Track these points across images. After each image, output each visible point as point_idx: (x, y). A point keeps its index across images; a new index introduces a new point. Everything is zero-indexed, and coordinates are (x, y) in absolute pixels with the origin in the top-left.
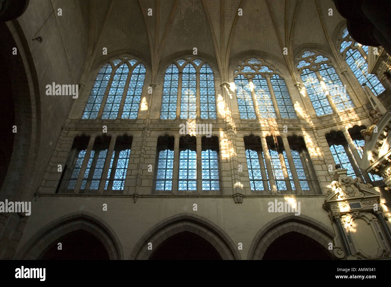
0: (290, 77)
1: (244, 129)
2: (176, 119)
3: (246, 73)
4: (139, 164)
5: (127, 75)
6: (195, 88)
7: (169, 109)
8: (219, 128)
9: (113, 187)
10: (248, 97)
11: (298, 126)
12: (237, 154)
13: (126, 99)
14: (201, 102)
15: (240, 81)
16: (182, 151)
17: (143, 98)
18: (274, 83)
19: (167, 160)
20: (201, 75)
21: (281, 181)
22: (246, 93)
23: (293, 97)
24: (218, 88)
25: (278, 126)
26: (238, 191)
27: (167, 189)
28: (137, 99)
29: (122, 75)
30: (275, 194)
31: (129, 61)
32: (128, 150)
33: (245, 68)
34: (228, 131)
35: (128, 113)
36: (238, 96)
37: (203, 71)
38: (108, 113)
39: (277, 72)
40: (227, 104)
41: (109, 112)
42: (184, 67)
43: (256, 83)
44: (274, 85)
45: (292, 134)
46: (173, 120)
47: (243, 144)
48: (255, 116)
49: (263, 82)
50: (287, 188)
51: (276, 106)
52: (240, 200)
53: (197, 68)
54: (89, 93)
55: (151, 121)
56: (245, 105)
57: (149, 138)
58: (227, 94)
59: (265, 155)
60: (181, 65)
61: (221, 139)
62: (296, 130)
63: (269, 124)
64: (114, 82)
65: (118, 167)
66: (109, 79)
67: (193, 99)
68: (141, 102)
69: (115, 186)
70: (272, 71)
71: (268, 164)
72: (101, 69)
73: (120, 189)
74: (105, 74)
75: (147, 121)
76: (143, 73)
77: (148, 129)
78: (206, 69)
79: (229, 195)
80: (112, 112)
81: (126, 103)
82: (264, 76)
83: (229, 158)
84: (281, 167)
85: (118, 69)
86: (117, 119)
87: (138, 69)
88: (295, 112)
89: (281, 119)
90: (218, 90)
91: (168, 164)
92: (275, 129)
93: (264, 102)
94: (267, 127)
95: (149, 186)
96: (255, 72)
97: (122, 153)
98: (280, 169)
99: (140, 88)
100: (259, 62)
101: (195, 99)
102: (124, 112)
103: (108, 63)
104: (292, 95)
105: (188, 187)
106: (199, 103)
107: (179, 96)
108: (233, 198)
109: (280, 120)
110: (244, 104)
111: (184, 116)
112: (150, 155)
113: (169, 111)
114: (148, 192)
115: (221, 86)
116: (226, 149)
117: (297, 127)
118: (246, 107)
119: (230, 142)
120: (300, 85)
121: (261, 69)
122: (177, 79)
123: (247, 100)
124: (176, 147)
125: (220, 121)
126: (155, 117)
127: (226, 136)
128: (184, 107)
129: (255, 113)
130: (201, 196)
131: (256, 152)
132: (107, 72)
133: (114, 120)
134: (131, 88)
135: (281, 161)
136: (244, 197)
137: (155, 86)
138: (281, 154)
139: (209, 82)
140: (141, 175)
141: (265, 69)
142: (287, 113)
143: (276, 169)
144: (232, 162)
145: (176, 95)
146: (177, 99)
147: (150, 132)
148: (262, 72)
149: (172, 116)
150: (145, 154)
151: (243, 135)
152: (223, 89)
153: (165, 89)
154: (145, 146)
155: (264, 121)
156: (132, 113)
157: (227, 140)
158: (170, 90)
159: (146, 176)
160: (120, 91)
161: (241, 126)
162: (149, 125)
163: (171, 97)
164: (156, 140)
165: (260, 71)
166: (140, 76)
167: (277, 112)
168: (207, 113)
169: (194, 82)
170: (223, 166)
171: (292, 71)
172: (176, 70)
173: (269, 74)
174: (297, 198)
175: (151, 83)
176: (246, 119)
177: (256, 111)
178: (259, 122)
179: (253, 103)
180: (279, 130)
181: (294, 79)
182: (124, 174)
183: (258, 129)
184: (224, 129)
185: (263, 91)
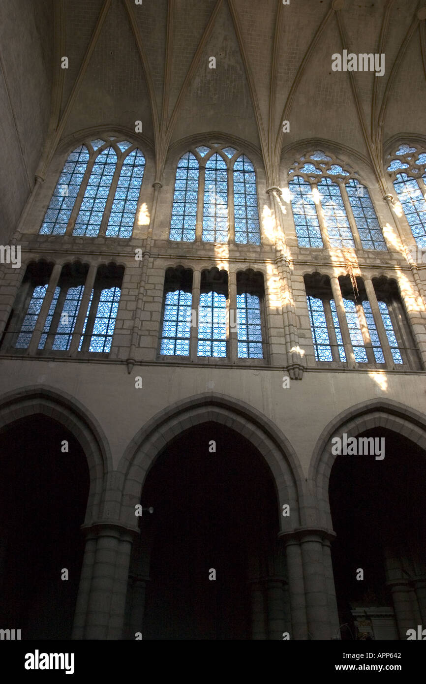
0: (377, 185)
1: (305, 263)
2: (196, 241)
3: (307, 174)
4: (136, 310)
5: (115, 166)
6: (226, 193)
7: (183, 225)
8: (265, 259)
9: (91, 348)
10: (311, 212)
11: (390, 262)
12: (294, 301)
13: (113, 206)
14: (236, 217)
15: (297, 186)
16: (202, 293)
17: (141, 205)
19: (178, 307)
20: (236, 174)
21: (359, 348)
22: (309, 207)
23: (381, 217)
24: (262, 195)
25: (357, 261)
26: (295, 360)
27: (178, 353)
28: (131, 206)
29: (106, 166)
30: (354, 368)
31: (118, 145)
32: (115, 289)
33: (306, 166)
34: (279, 264)
35: (117, 229)
36: (294, 210)
37: (238, 167)
38: (84, 227)
39: (357, 176)
40: (278, 222)
41: (86, 224)
42: (207, 158)
43: (323, 191)
44: (352, 197)
45: (380, 275)
46: (191, 243)
47: (302, 286)
48: (322, 244)
49: (335, 191)
50: (368, 359)
51: (355, 229)
52: (299, 375)
53: (228, 161)
54: (51, 193)
55: (155, 242)
56: (305, 224)
57: (152, 270)
58: (278, 205)
59: (338, 307)
60: (203, 155)
61: (268, 277)
62: (385, 269)
63: (344, 257)
64: (92, 177)
65: (99, 316)
66: (85, 171)
67: (223, 211)
68: (137, 210)
69: (93, 345)
70: (348, 174)
71: (343, 320)
72: (71, 155)
73: (102, 351)
74: (77, 162)
75: (149, 243)
76: (141, 165)
77: (151, 255)
78: (244, 165)
79: (281, 367)
80: (90, 225)
81: (113, 212)
82: (336, 180)
83: (281, 308)
85: (99, 156)
86: (99, 236)
87: (133, 158)
88: (384, 241)
89: (363, 250)
90: (264, 200)
91: (181, 313)
92: (353, 265)
93: (336, 221)
94: (340, 262)
95: (152, 348)
96: (321, 173)
97: (104, 292)
98: (357, 329)
99: (136, 189)
100: (328, 158)
101: (227, 211)
102: (110, 226)
103: (83, 145)
104: (379, 214)
105: (212, 352)
106: (233, 218)
107: (200, 205)
108: (288, 371)
109: (361, 252)
110: (304, 223)
111: (209, 237)
112: (153, 297)
113: (183, 229)
114: (151, 356)
115: (267, 192)
116: (276, 294)
117: (387, 263)
118: (307, 228)
119: (284, 282)
120: (392, 198)
121: (331, 169)
122: (196, 178)
123: (308, 217)
124: (195, 287)
125: (267, 249)
126: (161, 236)
127: (275, 271)
128: (209, 223)
129: (322, 238)
130: (236, 366)
131: (321, 301)
132: (80, 160)
133: (93, 239)
134: (121, 188)
135: (359, 317)
136: (305, 369)
137: (161, 187)
138: (359, 306)
139: (247, 186)
140: (140, 328)
141: (337, 171)
142: (371, 242)
143: (352, 329)
144: (286, 314)
145: (195, 203)
146: (196, 209)
147: (154, 260)
148: (333, 174)
149: (189, 236)
150: (146, 296)
151: (303, 271)
152: (271, 197)
153: (177, 193)
154: (145, 282)
155: (336, 252)
156: (123, 229)
157: (278, 278)
158: (186, 194)
159: (148, 330)
160: (103, 192)
161: (299, 258)
162: (152, 248)
163: (188, 205)
164: (163, 273)
165: (329, 172)
166: (136, 169)
167: (356, 239)
168: (245, 235)
169: (225, 184)
170: (271, 320)
171: (381, 175)
172: (194, 164)
173: (344, 178)
174: (389, 375)
175: (155, 180)
176: (306, 247)
177: (324, 236)
178: (329, 254)
179: (319, 223)
180: (360, 268)
181: (384, 189)
182: (108, 327)
183: (327, 264)
184: (273, 262)
185: (335, 204)
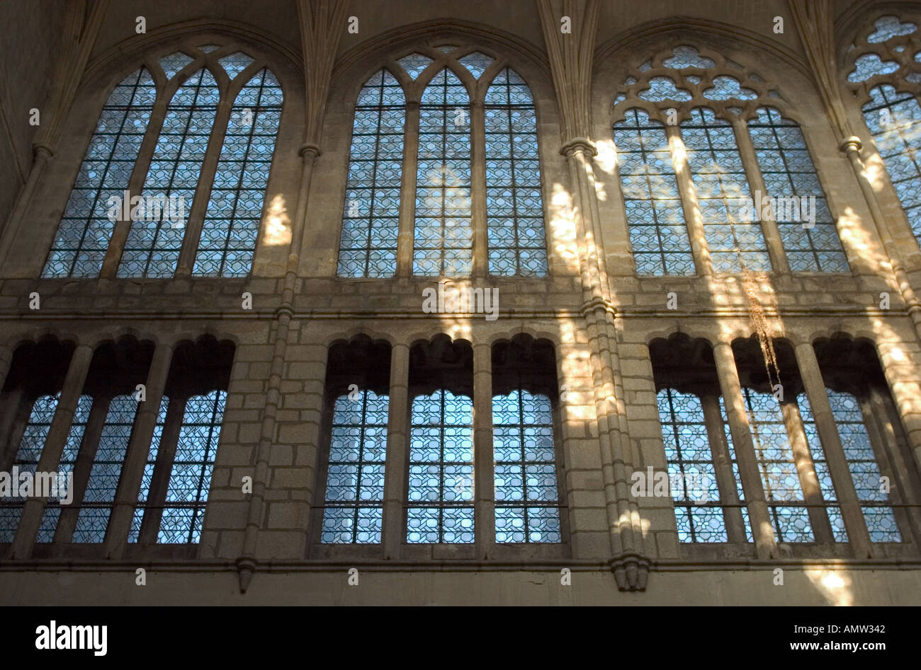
0: (824, 117)
1: (651, 312)
2: (397, 276)
3: (655, 104)
4: (259, 444)
5: (214, 113)
6: (466, 159)
7: (369, 240)
8: (556, 310)
9: (161, 534)
10: (665, 197)
11: (856, 299)
12: (625, 405)
13: (210, 203)
14: (490, 213)
15: (633, 134)
16: (418, 395)
17: (272, 199)
18: (763, 139)
19: (363, 431)
20: (490, 114)
21: (792, 509)
22: (659, 179)
23: (833, 193)
24: (552, 160)
25: (776, 302)
26: (629, 545)
27: (362, 537)
28: (249, 204)
29: (195, 113)
30: (772, 557)
31: (222, 62)
32: (218, 395)
33: (654, 84)
34: (591, 319)
35: (218, 256)
36: (626, 190)
37: (496, 97)
38: (144, 257)
39: (774, 99)
40: (588, 222)
41: (147, 250)
42: (424, 82)
43: (694, 140)
44: (762, 149)
45: (833, 331)
46: (387, 281)
47: (646, 368)
48: (693, 266)
49: (722, 139)
50: (814, 532)
51: (770, 225)
52: (637, 580)
53: (472, 85)
54: (69, 182)
55: (304, 284)
56: (653, 222)
57: (297, 349)
58: (587, 182)
59: (731, 412)
60: (414, 75)
61: (563, 352)
62: (844, 317)
63: (743, 293)
64: (163, 139)
65: (182, 458)
66: (148, 127)
67: (461, 202)
68: (264, 213)
69: (167, 528)
70: (755, 97)
71: (743, 442)
72: (116, 91)
73: (186, 541)
74: (129, 108)
75: (289, 285)
76: (273, 106)
77: (294, 313)
78: (508, 92)
79: (595, 561)
80: (157, 250)
81: (209, 219)
82: (725, 113)
83: (596, 422)
84: (789, 456)
85: (180, 91)
86: (176, 276)
87: (255, 92)
88: (843, 249)
89: (791, 274)
90: (555, 170)
91: (369, 444)
92: (766, 311)
93: (725, 210)
94: (736, 306)
95: (295, 530)
96: (690, 98)
97: (194, 404)
98: (786, 461)
99: (263, 162)
100: (707, 62)
101: (468, 202)
102: (201, 250)
103: (143, 67)
104: (830, 186)
105: (441, 532)
106: (481, 217)
107: (408, 192)
108: (613, 570)
109: (785, 279)
110: (649, 220)
111: (427, 264)
112: (300, 411)
113: (369, 249)
114: (293, 548)
115: (563, 152)
116: (583, 389)
117: (850, 302)
118: (658, 230)
119: (599, 363)
120: (859, 146)
121: (712, 87)
122: (399, 129)
123: (659, 205)
124: (396, 382)
125: (562, 284)
126: (317, 268)
127: (582, 339)
128: (427, 232)
129: (691, 252)
130: (490, 565)
131: (697, 400)
132: (136, 103)
133: (164, 282)
134: (227, 161)
135: (790, 432)
136: (654, 566)
137: (319, 154)
138: (789, 406)
139: (517, 139)
140: (267, 486)
141: (728, 89)
142: (811, 254)
143: (773, 461)
144: (606, 437)
145: (397, 188)
146: (398, 202)
147: (301, 325)
148: (718, 98)
149: (382, 265)
150: (282, 408)
151: (646, 333)
152: (572, 163)
153: (355, 167)
154: (280, 377)
155: (726, 284)
156: (231, 256)
157: (586, 354)
158: (375, 168)
159: (285, 489)
160: (187, 174)
161: (638, 303)
162: (297, 298)
163: (380, 194)
164: (322, 355)
165: (710, 96)
166: (262, 116)
167: (772, 249)
168: (511, 254)
169: (465, 138)
170: (572, 452)
171: (830, 93)
172: (395, 96)
173: (745, 107)
174: (855, 573)
175: (305, 141)
176: (656, 275)
177: (696, 246)
178: (707, 288)
179: (684, 217)
180: (782, 317)
181: (839, 125)
182: (201, 482)
183: (704, 312)
184: (576, 315)
185: (722, 170)
